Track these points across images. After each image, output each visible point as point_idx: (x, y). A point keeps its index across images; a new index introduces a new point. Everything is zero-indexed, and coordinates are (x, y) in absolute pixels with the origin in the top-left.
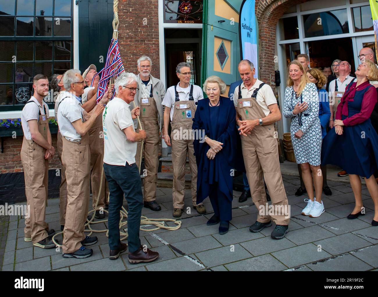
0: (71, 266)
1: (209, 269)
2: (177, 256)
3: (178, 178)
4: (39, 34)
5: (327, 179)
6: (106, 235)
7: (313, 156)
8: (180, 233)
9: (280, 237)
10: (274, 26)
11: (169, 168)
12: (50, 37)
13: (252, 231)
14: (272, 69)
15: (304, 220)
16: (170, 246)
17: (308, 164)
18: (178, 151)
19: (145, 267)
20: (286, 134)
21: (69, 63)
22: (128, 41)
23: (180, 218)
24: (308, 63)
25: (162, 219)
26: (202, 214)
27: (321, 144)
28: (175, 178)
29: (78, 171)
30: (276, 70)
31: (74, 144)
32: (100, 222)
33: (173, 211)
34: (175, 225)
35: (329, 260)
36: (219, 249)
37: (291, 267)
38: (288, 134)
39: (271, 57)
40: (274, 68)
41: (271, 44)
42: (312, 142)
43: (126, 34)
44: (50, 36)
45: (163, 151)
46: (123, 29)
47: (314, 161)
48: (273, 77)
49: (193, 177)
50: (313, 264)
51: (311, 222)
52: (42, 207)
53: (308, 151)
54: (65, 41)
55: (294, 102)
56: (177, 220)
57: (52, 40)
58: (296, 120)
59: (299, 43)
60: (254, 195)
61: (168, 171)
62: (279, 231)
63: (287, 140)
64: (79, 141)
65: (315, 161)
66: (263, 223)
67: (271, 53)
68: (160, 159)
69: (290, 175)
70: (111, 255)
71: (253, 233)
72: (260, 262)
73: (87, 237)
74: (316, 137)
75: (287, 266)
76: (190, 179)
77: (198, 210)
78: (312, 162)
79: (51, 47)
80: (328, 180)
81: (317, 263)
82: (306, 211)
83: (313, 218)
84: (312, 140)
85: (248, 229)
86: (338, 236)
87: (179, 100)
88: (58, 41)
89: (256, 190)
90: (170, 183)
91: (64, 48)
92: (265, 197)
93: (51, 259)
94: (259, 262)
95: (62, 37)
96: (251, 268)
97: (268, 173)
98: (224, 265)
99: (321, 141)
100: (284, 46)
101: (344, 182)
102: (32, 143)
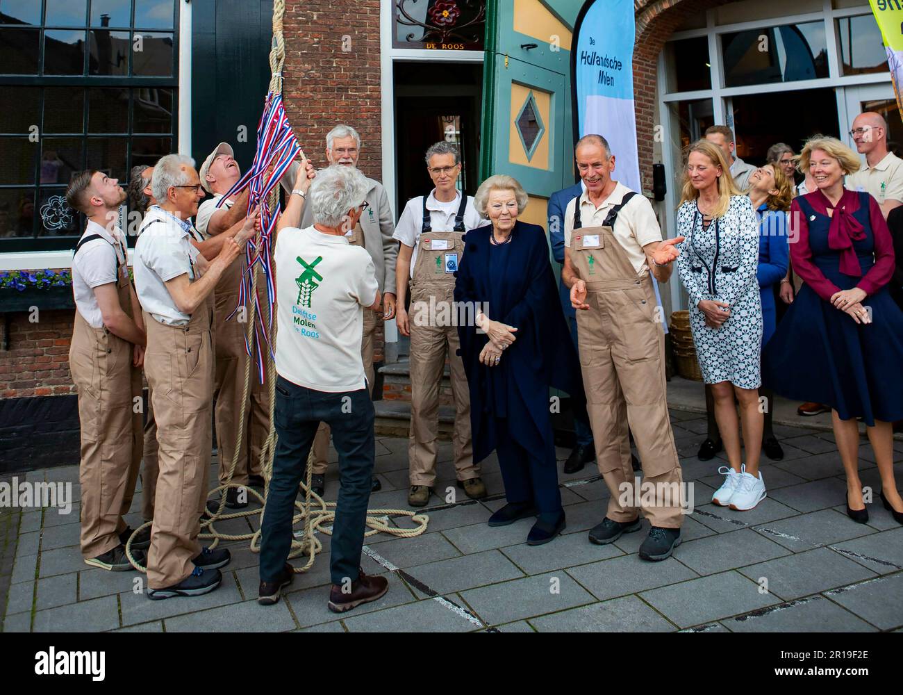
0: (166, 618)
1: (493, 629)
2: (417, 598)
3: (421, 414)
4: (97, 72)
5: (773, 420)
6: (249, 546)
7: (742, 366)
8: (426, 544)
9: (660, 557)
10: (653, 59)
11: (402, 389)
12: (123, 77)
13: (593, 541)
14: (646, 159)
15: (718, 516)
16: (401, 573)
17: (730, 384)
18: (423, 350)
19: (341, 622)
20: (677, 313)
21: (167, 139)
22: (308, 89)
23: (424, 509)
24: (730, 147)
25: (383, 511)
26: (477, 499)
27: (760, 337)
28: (414, 413)
29: (183, 393)
30: (655, 162)
31: (172, 330)
32: (236, 515)
33: (409, 492)
34: (414, 525)
35: (775, 611)
36: (518, 582)
37: (686, 627)
38: (681, 313)
39: (644, 131)
40: (652, 158)
41: (646, 101)
42: (739, 333)
43: (304, 74)
44: (124, 75)
45: (387, 348)
46: (297, 62)
47: (745, 378)
48: (649, 178)
49: (459, 412)
50: (738, 619)
51: (733, 522)
52: (120, 483)
53: (730, 355)
54: (159, 88)
55: (697, 237)
56: (417, 513)
57: (128, 84)
58: (703, 282)
59: (711, 99)
60: (602, 457)
61: (399, 396)
62: (657, 541)
63: (679, 329)
64: (185, 323)
65: (748, 377)
66: (621, 523)
67: (645, 121)
68: (381, 370)
69: (685, 411)
70: (262, 594)
71: (596, 546)
72: (613, 613)
73: (205, 549)
74: (750, 322)
75: (675, 625)
76: (449, 418)
77: (468, 490)
78: (738, 380)
79: (125, 103)
80: (775, 423)
81: (746, 616)
82: (722, 496)
83: (740, 512)
84: (741, 330)
85: (586, 535)
86: (796, 555)
87: (431, 229)
88: (142, 87)
89: (608, 444)
90: (403, 425)
91: (156, 104)
92: (629, 461)
93: (119, 600)
94: (610, 615)
95: (152, 77)
96: (590, 627)
97: (637, 405)
98: (527, 620)
99: (760, 332)
100: (676, 105)
101: (813, 428)
102: (105, 336)
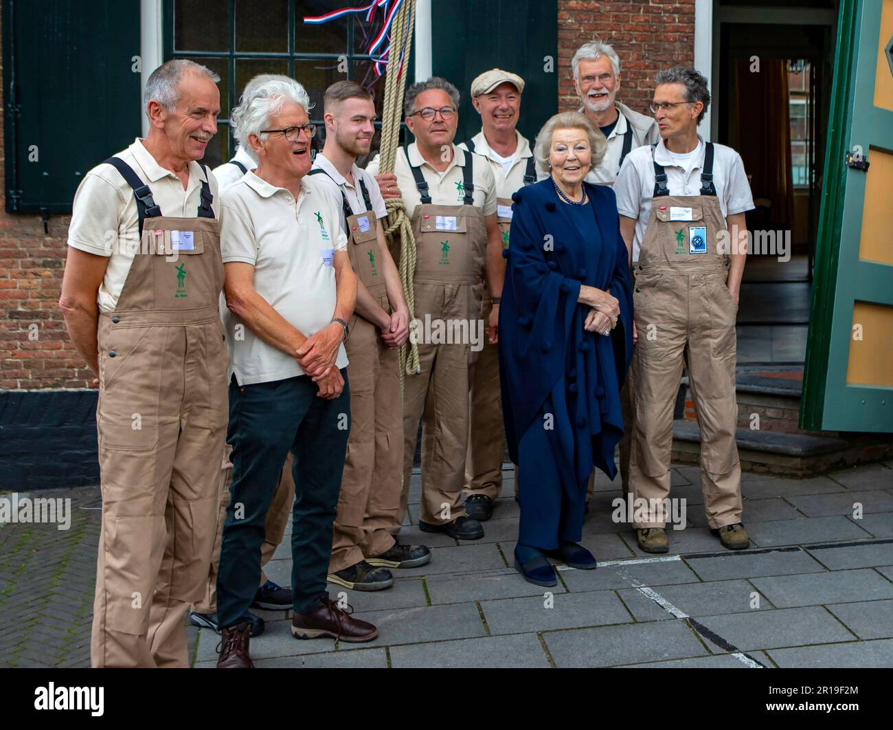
2: (710, 652)
8: (727, 592)
16: (691, 622)
36: (846, 645)
87: (666, 192)
